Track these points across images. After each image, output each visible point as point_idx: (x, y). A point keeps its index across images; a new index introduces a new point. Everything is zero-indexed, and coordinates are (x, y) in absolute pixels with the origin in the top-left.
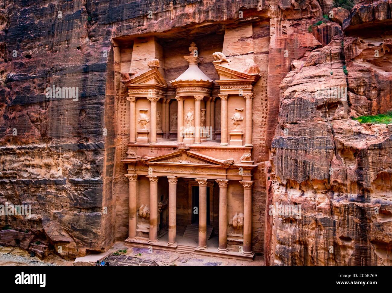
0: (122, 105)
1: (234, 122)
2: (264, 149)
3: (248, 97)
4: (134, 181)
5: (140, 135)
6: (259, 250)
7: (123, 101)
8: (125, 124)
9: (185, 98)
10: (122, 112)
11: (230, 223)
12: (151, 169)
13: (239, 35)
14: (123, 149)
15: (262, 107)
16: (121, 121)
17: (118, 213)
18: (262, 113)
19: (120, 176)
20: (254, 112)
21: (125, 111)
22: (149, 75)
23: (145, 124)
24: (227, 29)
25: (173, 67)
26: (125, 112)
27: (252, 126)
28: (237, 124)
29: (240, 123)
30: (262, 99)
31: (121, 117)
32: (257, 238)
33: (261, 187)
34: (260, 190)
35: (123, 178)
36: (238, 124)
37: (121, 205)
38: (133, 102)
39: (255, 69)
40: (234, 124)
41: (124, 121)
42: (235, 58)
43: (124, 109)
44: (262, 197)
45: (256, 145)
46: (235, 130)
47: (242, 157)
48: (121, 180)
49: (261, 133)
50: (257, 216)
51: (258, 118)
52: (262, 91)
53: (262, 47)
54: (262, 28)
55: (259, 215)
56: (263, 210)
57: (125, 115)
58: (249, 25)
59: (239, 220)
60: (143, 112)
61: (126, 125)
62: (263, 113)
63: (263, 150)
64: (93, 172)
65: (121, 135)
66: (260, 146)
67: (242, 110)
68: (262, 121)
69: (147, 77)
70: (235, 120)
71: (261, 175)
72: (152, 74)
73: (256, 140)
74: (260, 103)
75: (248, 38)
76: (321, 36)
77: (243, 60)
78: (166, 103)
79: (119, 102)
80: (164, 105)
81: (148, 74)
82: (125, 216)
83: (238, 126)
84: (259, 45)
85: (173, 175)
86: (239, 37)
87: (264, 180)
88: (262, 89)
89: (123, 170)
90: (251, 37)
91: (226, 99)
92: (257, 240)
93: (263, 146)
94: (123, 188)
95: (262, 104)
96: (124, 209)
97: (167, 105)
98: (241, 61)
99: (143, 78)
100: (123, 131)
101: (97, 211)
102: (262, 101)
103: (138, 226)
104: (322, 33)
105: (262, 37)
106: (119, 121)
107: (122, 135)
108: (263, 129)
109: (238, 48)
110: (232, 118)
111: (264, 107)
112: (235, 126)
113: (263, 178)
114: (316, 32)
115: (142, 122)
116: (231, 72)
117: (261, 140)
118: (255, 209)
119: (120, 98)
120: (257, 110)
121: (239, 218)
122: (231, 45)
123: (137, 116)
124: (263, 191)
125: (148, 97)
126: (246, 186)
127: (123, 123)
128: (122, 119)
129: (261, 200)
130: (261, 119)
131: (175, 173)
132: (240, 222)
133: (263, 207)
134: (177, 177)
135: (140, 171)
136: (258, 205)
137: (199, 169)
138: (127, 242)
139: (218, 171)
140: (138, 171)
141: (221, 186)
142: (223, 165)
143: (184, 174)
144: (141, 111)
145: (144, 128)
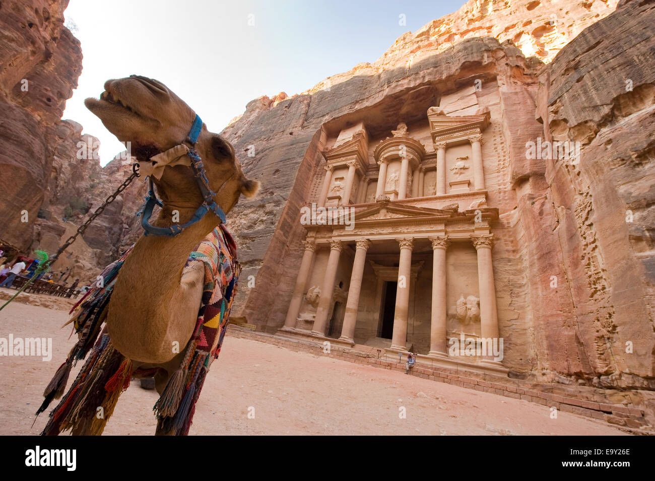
0: (317, 179)
1: (455, 171)
2: (506, 195)
3: (475, 140)
4: (311, 249)
5: (330, 201)
7: (319, 176)
8: (315, 195)
9: (391, 160)
10: (315, 184)
11: (451, 312)
12: (335, 233)
13: (458, 96)
15: (497, 151)
16: (312, 192)
17: (281, 293)
18: (497, 157)
19: (296, 248)
20: (484, 159)
22: (353, 144)
23: (338, 190)
24: (444, 95)
26: (319, 185)
27: (484, 173)
28: (459, 173)
29: (464, 171)
32: (510, 340)
33: (507, 251)
34: (505, 255)
36: (461, 173)
37: (287, 283)
38: (330, 170)
40: (456, 173)
43: (318, 183)
44: (510, 265)
45: (493, 191)
46: (458, 178)
47: (471, 205)
49: (500, 178)
50: (506, 299)
51: (491, 164)
52: (494, 136)
53: (489, 102)
54: (487, 88)
55: (509, 297)
56: (516, 287)
59: (469, 306)
60: (339, 180)
61: (317, 196)
62: (499, 157)
63: (505, 197)
66: (500, 193)
67: (467, 157)
68: (499, 164)
69: (350, 145)
70: (457, 168)
71: (506, 230)
72: (356, 142)
73: (492, 187)
74: (492, 149)
75: (470, 95)
77: (466, 111)
78: (364, 181)
79: (315, 176)
80: (362, 183)
81: (352, 141)
82: (286, 299)
83: (462, 175)
84: (484, 100)
85: (363, 238)
86: (459, 98)
87: (512, 239)
88: (494, 134)
90: (474, 94)
91: (443, 148)
92: (510, 344)
93: (505, 192)
94: (295, 263)
95: (496, 148)
96: (289, 288)
97: (366, 184)
98: (463, 112)
99: (346, 147)
100: (312, 201)
102: (496, 146)
103: (300, 314)
105: (487, 95)
106: (310, 191)
108: (502, 172)
109: (458, 106)
110: (452, 167)
111: (500, 151)
112: (458, 175)
113: (510, 236)
115: (336, 188)
116: (452, 119)
117: (499, 186)
118: (500, 285)
119: (317, 173)
120: (489, 157)
121: (469, 302)
122: (450, 105)
123: (331, 183)
124: (512, 257)
125: (348, 163)
126: (482, 242)
127: (314, 194)
128: (314, 190)
129: (509, 270)
130: (496, 164)
131: (367, 235)
132: (471, 309)
133: (516, 282)
134: (368, 240)
135: (322, 238)
136: (505, 278)
137: (402, 227)
138: (280, 330)
139: (432, 227)
140: (318, 238)
141: (437, 247)
142: (442, 213)
143: (380, 234)
144: (336, 179)
145: (336, 194)
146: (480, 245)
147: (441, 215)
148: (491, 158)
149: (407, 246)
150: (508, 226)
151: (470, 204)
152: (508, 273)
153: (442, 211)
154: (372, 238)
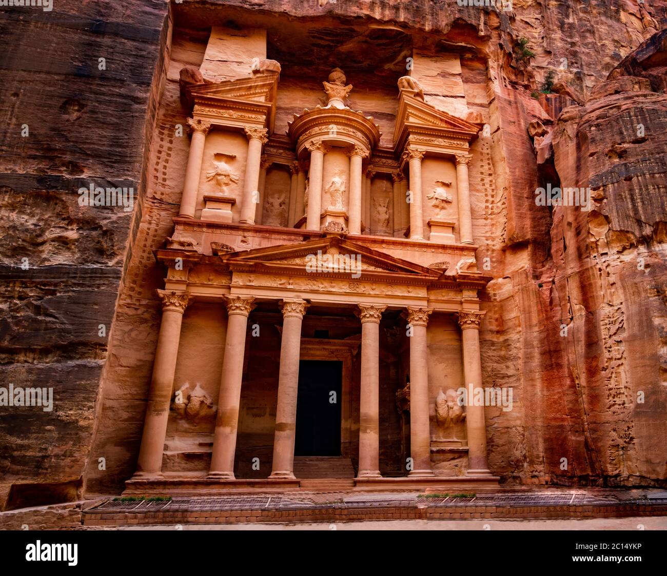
0: (162, 140)
1: (434, 202)
2: (494, 255)
3: (463, 160)
4: (180, 309)
5: (209, 205)
6: (500, 468)
7: (166, 132)
8: (164, 180)
9: (331, 147)
10: (160, 152)
12: (237, 280)
13: (439, 68)
14: (151, 232)
15: (484, 185)
16: (156, 170)
18: (483, 194)
19: (128, 301)
21: (169, 152)
22: (256, 87)
23: (227, 184)
24: (417, 54)
25: (283, 106)
26: (169, 155)
28: (440, 207)
29: (445, 205)
30: (482, 173)
31: (157, 164)
32: (493, 442)
33: (492, 331)
34: (490, 337)
35: (136, 309)
36: (443, 208)
37: (119, 381)
38: (204, 131)
39: (477, 115)
40: (436, 206)
41: (164, 174)
42: (436, 99)
43: (165, 149)
44: (494, 350)
45: (480, 247)
46: (439, 217)
47: (459, 264)
48: (130, 313)
49: (487, 228)
51: (478, 204)
52: (482, 160)
53: (475, 97)
54: (472, 70)
56: (498, 378)
57: (167, 161)
58: (456, 59)
59: (451, 404)
60: (224, 159)
61: (169, 182)
62: (486, 195)
63: (493, 257)
64: (83, 251)
65: (151, 200)
66: (488, 250)
67: (451, 184)
68: (487, 207)
69: (250, 88)
70: (437, 199)
71: (491, 304)
72: (263, 86)
73: (479, 239)
74: (479, 179)
75: (454, 75)
76: (552, 109)
77: (448, 104)
79: (157, 130)
81: (255, 82)
83: (443, 211)
84: (469, 92)
85: (298, 297)
86: (439, 71)
87: (497, 316)
88: (481, 157)
89: (141, 286)
90: (459, 74)
91: (420, 158)
92: (493, 446)
93: (493, 251)
94: (133, 334)
95: (482, 180)
98: (446, 105)
99: (240, 89)
100: (159, 193)
101: (83, 355)
102: (483, 176)
104: (553, 104)
105: (473, 82)
106: (151, 169)
107: (155, 201)
108: (489, 221)
109: (439, 86)
110: (431, 195)
111: (487, 186)
112: (437, 210)
113: (495, 312)
114: (544, 101)
115: (219, 178)
116: (435, 112)
117: (487, 240)
119: (160, 124)
120: (474, 190)
121: (450, 399)
122: (426, 79)
123: (207, 164)
124: (495, 340)
125: (248, 127)
126: (472, 321)
127: (160, 175)
128: (160, 167)
129: (493, 356)
130: (483, 205)
131: (305, 292)
132: (453, 408)
133: (499, 371)
134: (308, 301)
135: (203, 285)
136: (489, 366)
137: (365, 285)
138: (135, 484)
139: (410, 290)
140: (194, 285)
141: (417, 322)
142: (428, 272)
143: (330, 293)
144: (219, 156)
145: (223, 191)
146: (470, 324)
147: (426, 276)
148: (477, 194)
149: (375, 318)
150: (494, 299)
151: (458, 262)
152: (491, 359)
153: (427, 270)
154: (315, 298)
